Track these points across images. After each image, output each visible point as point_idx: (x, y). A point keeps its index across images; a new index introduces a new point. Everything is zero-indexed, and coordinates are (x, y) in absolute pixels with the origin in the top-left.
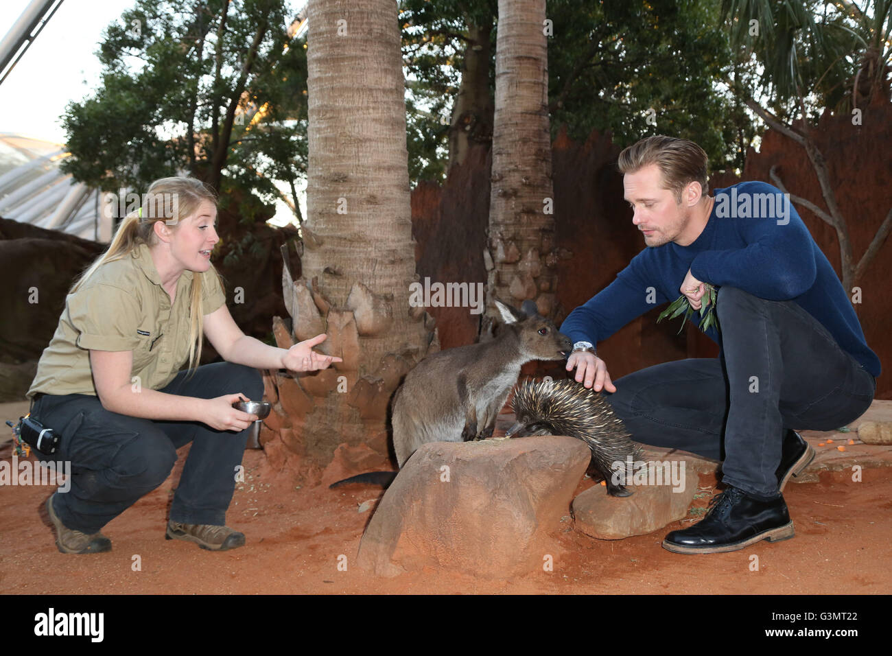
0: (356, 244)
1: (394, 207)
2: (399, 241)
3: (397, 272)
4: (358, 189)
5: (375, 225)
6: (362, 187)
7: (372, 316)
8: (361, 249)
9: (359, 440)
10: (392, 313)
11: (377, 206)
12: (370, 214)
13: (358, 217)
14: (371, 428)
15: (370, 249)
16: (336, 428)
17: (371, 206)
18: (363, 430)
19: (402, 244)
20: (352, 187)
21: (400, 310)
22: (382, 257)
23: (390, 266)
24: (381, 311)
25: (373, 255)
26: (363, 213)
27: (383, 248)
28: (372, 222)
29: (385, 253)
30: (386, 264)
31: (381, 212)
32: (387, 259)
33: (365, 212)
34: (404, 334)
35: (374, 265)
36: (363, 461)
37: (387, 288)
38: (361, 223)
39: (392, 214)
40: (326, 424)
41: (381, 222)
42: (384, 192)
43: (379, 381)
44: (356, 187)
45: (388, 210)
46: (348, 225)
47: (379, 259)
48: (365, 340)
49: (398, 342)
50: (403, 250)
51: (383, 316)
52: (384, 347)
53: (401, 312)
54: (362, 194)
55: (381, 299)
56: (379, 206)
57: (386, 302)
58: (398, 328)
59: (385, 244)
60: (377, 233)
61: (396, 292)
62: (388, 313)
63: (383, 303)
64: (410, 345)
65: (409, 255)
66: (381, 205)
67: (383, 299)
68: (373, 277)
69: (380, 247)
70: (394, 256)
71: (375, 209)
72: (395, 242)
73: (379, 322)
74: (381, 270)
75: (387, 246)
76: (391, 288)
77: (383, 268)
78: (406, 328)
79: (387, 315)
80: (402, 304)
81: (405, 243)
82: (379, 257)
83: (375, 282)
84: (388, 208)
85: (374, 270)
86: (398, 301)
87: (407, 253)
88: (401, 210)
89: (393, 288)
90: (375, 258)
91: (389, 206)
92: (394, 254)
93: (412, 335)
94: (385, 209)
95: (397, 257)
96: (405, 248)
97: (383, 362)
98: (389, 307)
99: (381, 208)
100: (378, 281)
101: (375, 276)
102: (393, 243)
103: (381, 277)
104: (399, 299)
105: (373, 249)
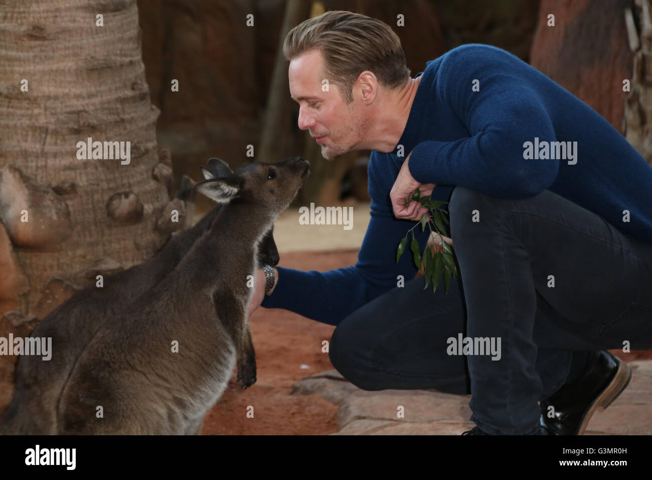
0: (15, 103)
1: (78, 43)
2: (90, 96)
4: (15, 15)
5: (43, 73)
6: (20, 13)
8: (23, 112)
10: (68, 214)
11: (46, 42)
12: (35, 56)
13: (18, 60)
15: (36, 111)
17: (37, 42)
19: (97, 100)
20: (7, 13)
21: (90, 206)
22: (55, 124)
23: (73, 136)
24: (47, 211)
25: (42, 121)
26: (26, 54)
27: (59, 110)
29: (62, 117)
30: (63, 135)
31: (53, 51)
32: (66, 126)
33: (28, 52)
34: (97, 244)
35: (43, 135)
37: (68, 172)
38: (22, 69)
39: (76, 55)
41: (54, 69)
42: (59, 20)
43: (30, 322)
44: (13, 13)
45: (66, 48)
47: (51, 127)
48: (29, 255)
49: (84, 257)
50: (103, 109)
51: (51, 218)
52: (58, 265)
53: (94, 209)
54: (22, 24)
55: (47, 193)
56: (51, 42)
57: (58, 197)
58: (85, 236)
59: (62, 103)
60: (48, 86)
61: (84, 178)
62: (61, 214)
63: (52, 198)
64: (106, 263)
65: (116, 117)
66: (54, 41)
67: (52, 191)
68: (43, 156)
69: (54, 108)
70: (79, 122)
71: (43, 48)
72: (83, 98)
73: (43, 227)
74: (56, 144)
75: (66, 106)
76: (72, 174)
77: (59, 142)
78: (102, 237)
79: (59, 217)
80: (97, 197)
81: (104, 98)
82: (51, 123)
83: (46, 162)
84: (67, 45)
85: (44, 144)
86: (87, 193)
87: (110, 114)
88: (95, 46)
89: (75, 173)
90: (45, 125)
91: (69, 41)
92: (79, 117)
93: (115, 246)
94: (62, 46)
95: (84, 123)
96: (106, 106)
97: (47, 291)
98: (64, 205)
99: (54, 45)
100: (51, 162)
101: (46, 153)
102: (78, 101)
103: (55, 155)
104: (89, 189)
105: (42, 111)
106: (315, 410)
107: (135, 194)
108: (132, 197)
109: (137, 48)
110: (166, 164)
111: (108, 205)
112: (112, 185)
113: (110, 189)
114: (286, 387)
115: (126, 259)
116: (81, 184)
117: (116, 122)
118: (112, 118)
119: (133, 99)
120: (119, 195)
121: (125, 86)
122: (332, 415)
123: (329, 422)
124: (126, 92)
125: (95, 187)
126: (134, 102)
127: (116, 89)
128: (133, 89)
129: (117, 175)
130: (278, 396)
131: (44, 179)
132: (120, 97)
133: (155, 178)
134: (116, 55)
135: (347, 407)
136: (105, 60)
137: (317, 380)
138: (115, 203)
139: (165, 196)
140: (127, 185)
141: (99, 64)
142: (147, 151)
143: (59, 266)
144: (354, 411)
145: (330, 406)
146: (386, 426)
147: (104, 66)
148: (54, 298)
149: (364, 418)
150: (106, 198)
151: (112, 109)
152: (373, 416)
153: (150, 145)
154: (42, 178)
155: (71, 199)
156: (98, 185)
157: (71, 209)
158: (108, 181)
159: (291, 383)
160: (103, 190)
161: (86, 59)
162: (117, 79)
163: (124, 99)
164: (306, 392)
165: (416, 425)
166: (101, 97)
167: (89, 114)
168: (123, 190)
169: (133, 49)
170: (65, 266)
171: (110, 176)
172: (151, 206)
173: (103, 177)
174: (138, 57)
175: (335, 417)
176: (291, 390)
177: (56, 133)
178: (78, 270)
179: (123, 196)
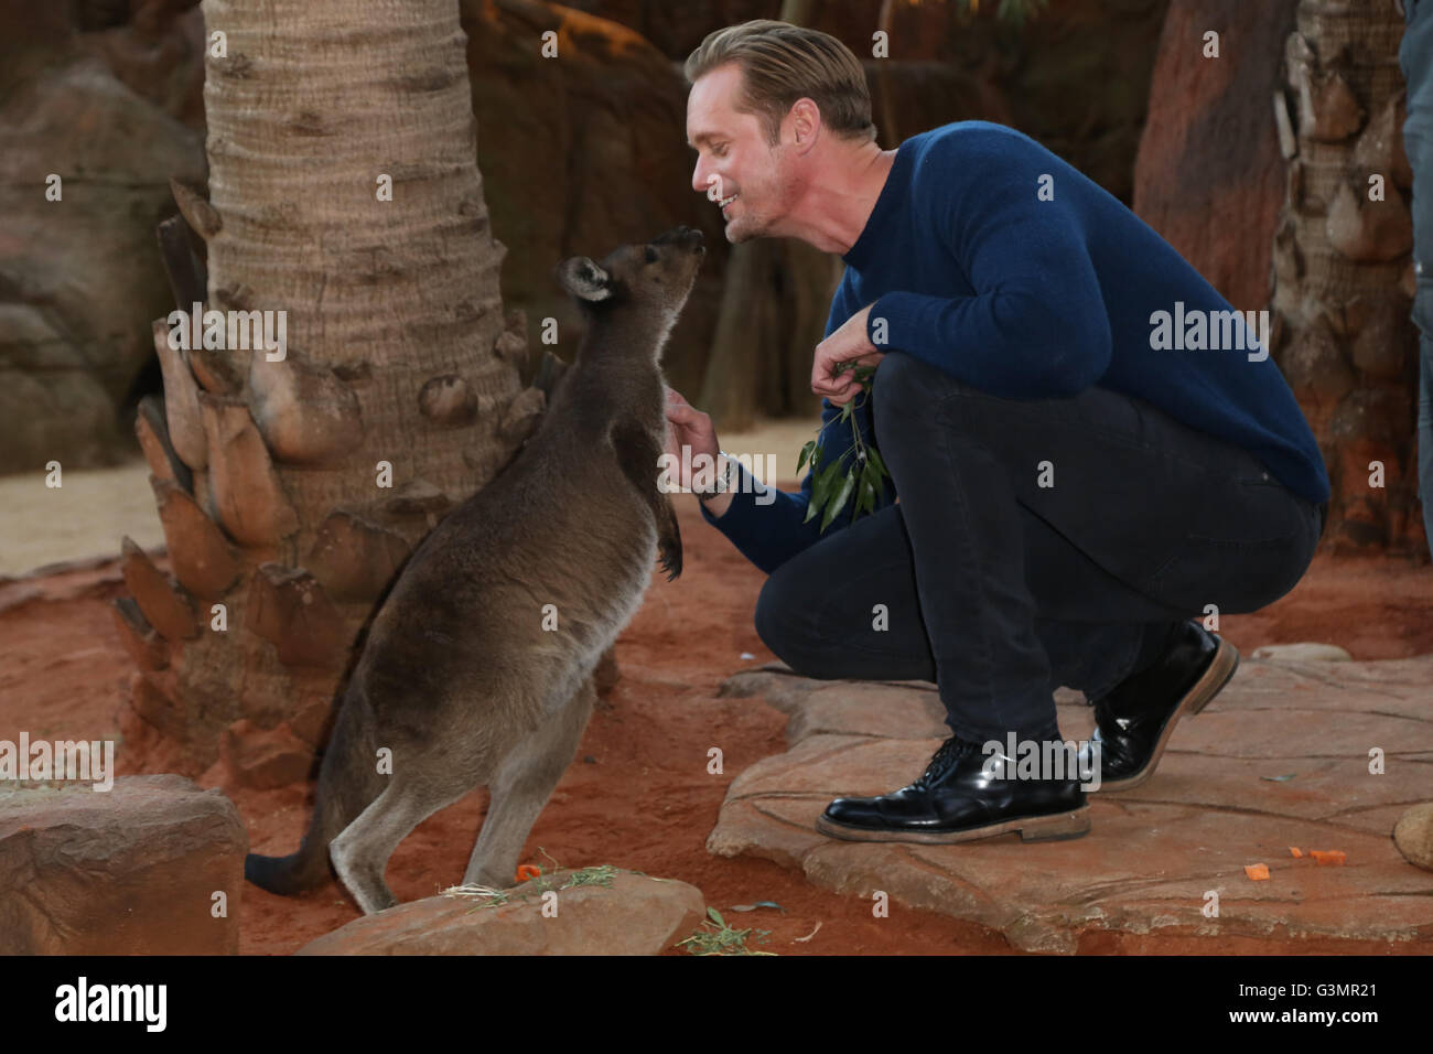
0: (275, 235)
1: (373, 140)
2: (392, 224)
3: (386, 304)
4: (274, 96)
5: (319, 187)
6: (281, 92)
7: (298, 416)
8: (287, 249)
9: (278, 715)
10: (358, 410)
11: (323, 139)
12: (305, 161)
13: (279, 166)
14: (309, 687)
15: (308, 248)
16: (234, 682)
17: (309, 139)
18: (288, 691)
19: (402, 231)
20: (261, 92)
21: (393, 398)
22: (338, 268)
23: (365, 287)
24: (324, 405)
25: (317, 263)
26: (292, 157)
27: (343, 246)
28: (313, 179)
29: (348, 257)
30: (350, 286)
31: (334, 153)
32: (354, 271)
33: (293, 154)
34: (405, 459)
35: (319, 286)
36: (263, 768)
37: (358, 344)
38: (285, 182)
40: (216, 669)
41: (335, 182)
42: (342, 103)
43: (299, 580)
44: (270, 92)
45: (354, 148)
46: (260, 188)
47: (332, 273)
48: (297, 473)
49: (385, 479)
50: (413, 245)
51: (330, 416)
52: (344, 491)
53: (398, 402)
54: (285, 110)
55: (325, 376)
56: (329, 138)
57: (343, 383)
58: (384, 445)
59: (347, 235)
60: (327, 208)
61: (384, 355)
62: (347, 410)
63: (332, 385)
64: (417, 488)
65: (435, 257)
66: (335, 137)
67: (332, 374)
68: (318, 319)
69: (335, 243)
70: (374, 264)
71: (318, 148)
72: (382, 227)
73: (318, 431)
74: (338, 299)
75: (355, 240)
76: (365, 346)
77: (343, 296)
78: (412, 446)
79: (343, 415)
80: (403, 383)
81: (415, 228)
82: (332, 267)
83: (324, 329)
84: (355, 142)
85: (320, 301)
86: (388, 378)
87: (424, 253)
88: (400, 145)
89: (370, 345)
90: (321, 270)
91: (359, 137)
92: (374, 258)
93: (433, 461)
94: (349, 145)
95: (382, 267)
96: (417, 239)
97: (325, 532)
98: (350, 395)
99: (336, 144)
100: (330, 329)
101: (323, 315)
102: (373, 231)
103: (337, 319)
104: (391, 371)
105: (317, 248)
106: (752, 720)
107: (463, 379)
108: (458, 384)
109: (470, 148)
110: (518, 333)
111: (422, 396)
112: (428, 365)
113: (424, 371)
114: (711, 687)
115: (451, 483)
116: (378, 363)
117: (434, 266)
118: (428, 259)
119: (461, 227)
120: (439, 380)
121: (448, 208)
122: (777, 729)
123: (771, 740)
124: (450, 218)
125: (401, 368)
126: (463, 234)
127: (434, 214)
128: (461, 213)
129: (435, 349)
130: (696, 700)
131: (321, 355)
132: (440, 226)
133: (497, 354)
134: (434, 159)
135: (802, 716)
136: (417, 166)
137: (757, 675)
138: (432, 393)
139: (514, 382)
140: (453, 365)
141: (406, 172)
142: (484, 312)
143: (345, 493)
144: (812, 721)
145: (776, 713)
146: (858, 744)
147: (414, 176)
148: (336, 541)
149: (826, 732)
150: (418, 385)
151: (429, 244)
152: (840, 729)
153: (490, 303)
154: (317, 353)
155: (363, 387)
156: (405, 365)
157: (362, 402)
158: (422, 359)
159: (718, 680)
160: (413, 373)
161: (387, 166)
162: (435, 197)
163: (447, 228)
164: (741, 694)
165: (906, 743)
166: (410, 225)
167: (391, 252)
168: (444, 373)
169: (460, 150)
170: (353, 493)
171: (424, 351)
172: (491, 400)
173: (413, 352)
174: (469, 162)
175: (784, 731)
176: (717, 690)
177: (338, 282)
178: (374, 498)
179: (444, 383)
